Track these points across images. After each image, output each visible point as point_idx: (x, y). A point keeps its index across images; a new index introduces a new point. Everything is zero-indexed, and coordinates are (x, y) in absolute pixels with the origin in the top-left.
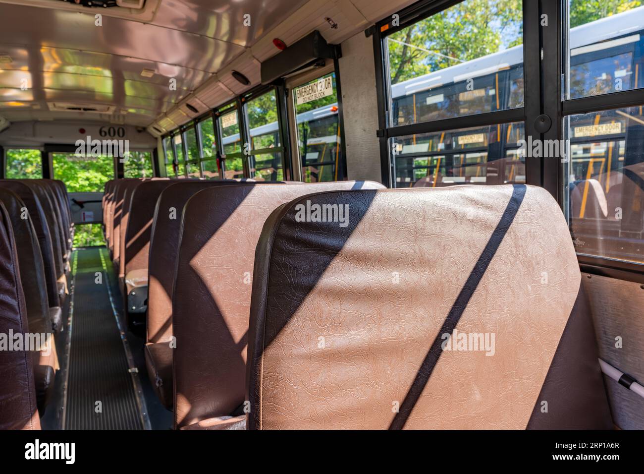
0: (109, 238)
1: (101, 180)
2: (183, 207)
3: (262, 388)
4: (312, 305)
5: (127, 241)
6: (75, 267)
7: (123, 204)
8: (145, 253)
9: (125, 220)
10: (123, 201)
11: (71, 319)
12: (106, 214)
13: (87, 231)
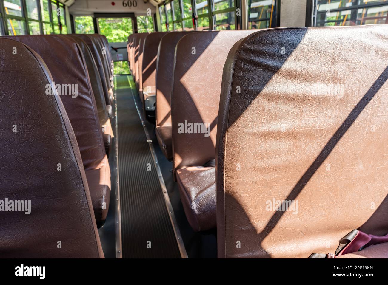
0: (132, 69)
1: (125, 35)
2: (175, 46)
3: (226, 150)
4: (258, 103)
5: (143, 69)
6: (116, 85)
7: (139, 48)
8: (153, 76)
9: (141, 57)
10: (139, 46)
11: (116, 113)
12: (130, 55)
13: (120, 66)
